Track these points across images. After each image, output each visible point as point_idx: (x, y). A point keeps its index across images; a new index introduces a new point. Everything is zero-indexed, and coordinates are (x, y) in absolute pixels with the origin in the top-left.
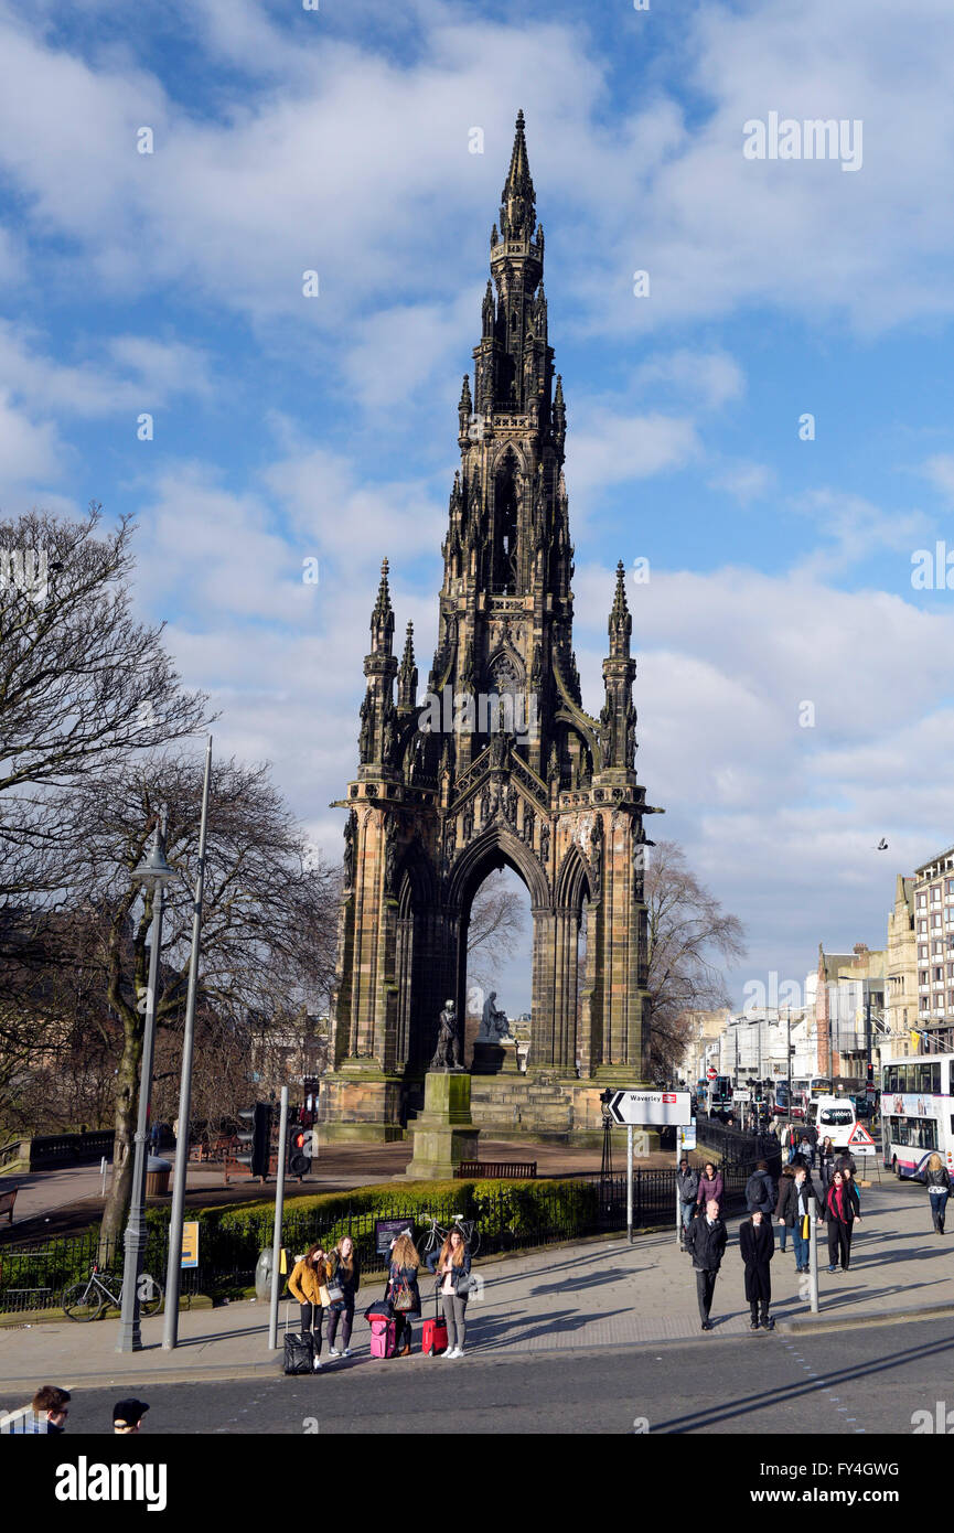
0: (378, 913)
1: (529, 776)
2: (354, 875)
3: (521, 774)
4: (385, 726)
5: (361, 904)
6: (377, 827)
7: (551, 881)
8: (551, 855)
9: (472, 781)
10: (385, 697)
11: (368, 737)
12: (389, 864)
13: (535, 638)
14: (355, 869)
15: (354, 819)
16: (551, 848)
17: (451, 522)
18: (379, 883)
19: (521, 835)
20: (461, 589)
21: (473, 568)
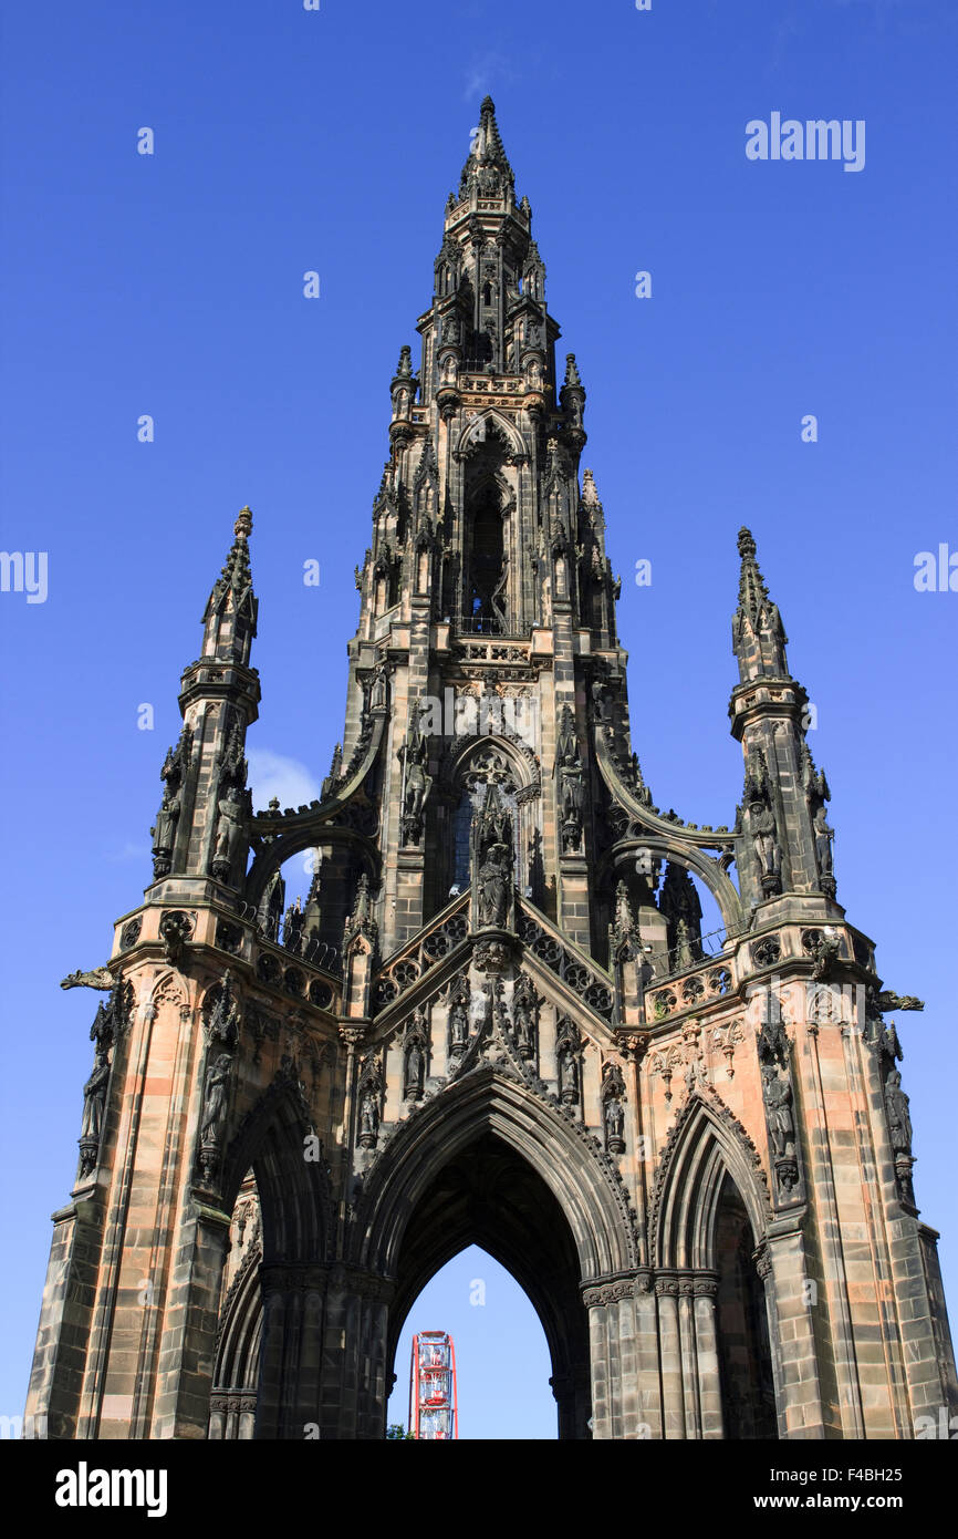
0: (168, 1243)
1: (566, 955)
2: (110, 1135)
3: (546, 947)
4: (221, 795)
5: (122, 1216)
6: (184, 1016)
9: (426, 965)
10: (226, 742)
11: (180, 819)
12: (211, 1106)
14: (113, 1120)
15: (123, 997)
17: (376, 532)
18: (177, 1159)
19: (553, 1089)
20: (398, 619)
21: (425, 582)
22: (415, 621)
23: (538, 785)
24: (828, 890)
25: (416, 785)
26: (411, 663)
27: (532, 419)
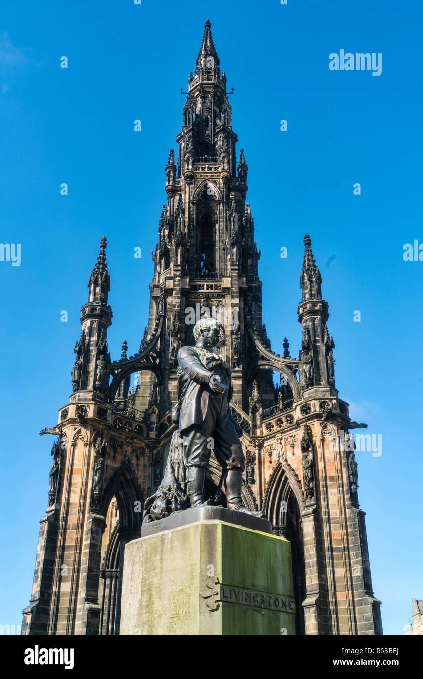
0: (82, 528)
2: (60, 491)
4: (98, 358)
5: (66, 519)
6: (86, 445)
7: (258, 502)
8: (256, 477)
12: (96, 478)
13: (233, 306)
14: (61, 485)
16: (257, 471)
17: (160, 236)
18: (85, 498)
20: (168, 276)
21: (179, 259)
22: (175, 277)
23: (225, 341)
24: (331, 384)
25: (175, 345)
26: (174, 295)
27: (224, 183)
